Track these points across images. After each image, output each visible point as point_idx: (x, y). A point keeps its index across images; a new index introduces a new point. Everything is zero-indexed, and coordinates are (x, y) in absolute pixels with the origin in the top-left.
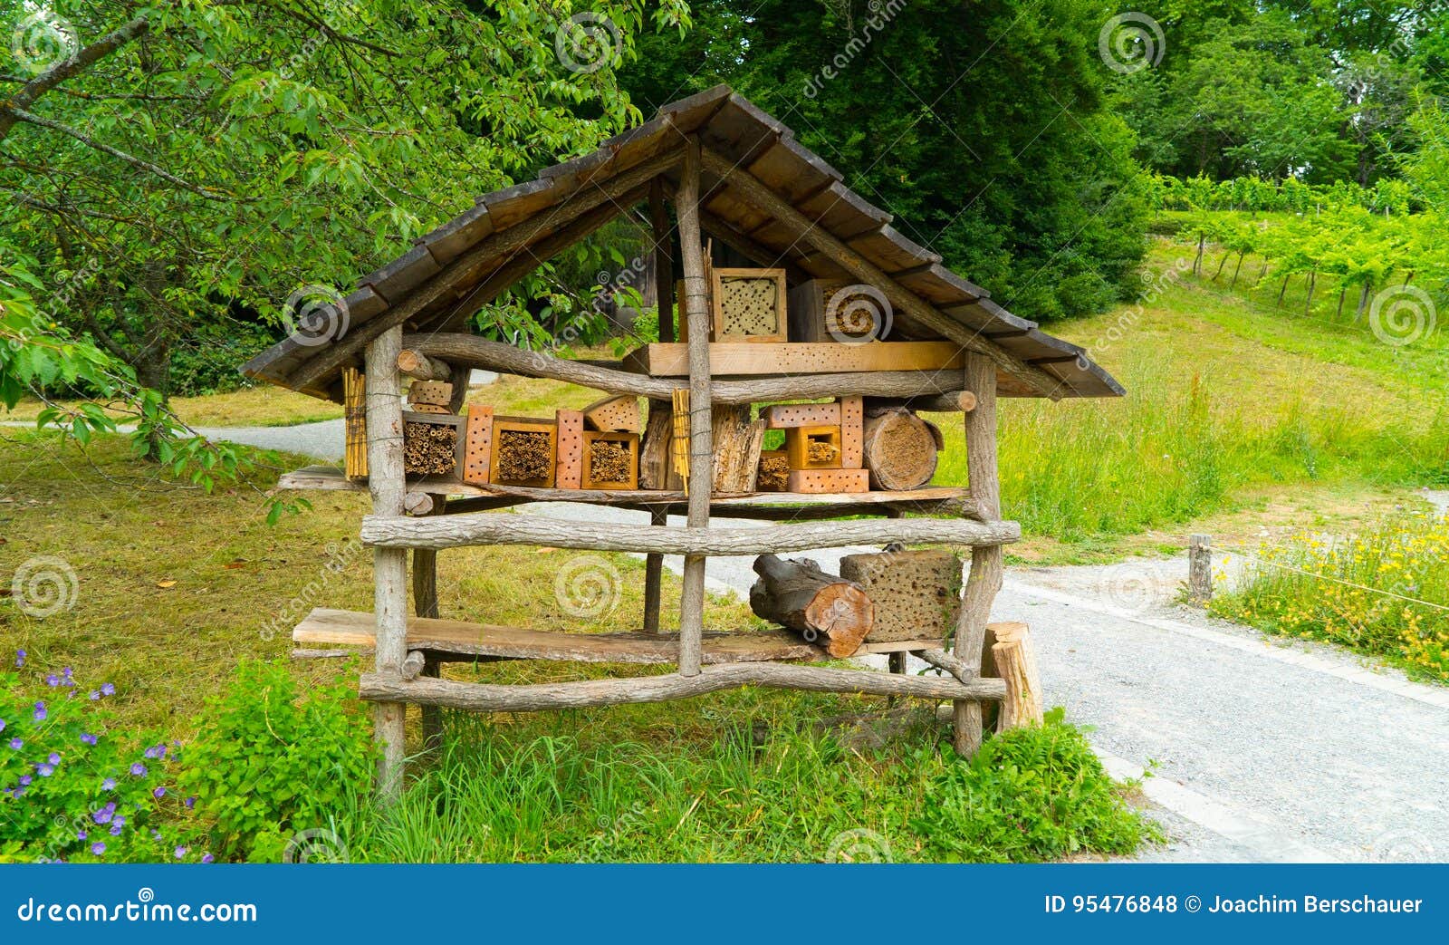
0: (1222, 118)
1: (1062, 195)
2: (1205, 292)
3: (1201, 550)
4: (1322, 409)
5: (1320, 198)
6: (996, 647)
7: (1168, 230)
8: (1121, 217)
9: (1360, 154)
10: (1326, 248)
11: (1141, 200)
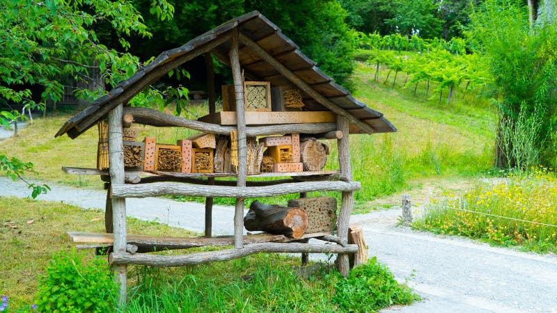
0: (383, 5)
1: (314, 41)
2: (381, 90)
3: (407, 201)
4: (439, 144)
5: (429, 46)
6: (352, 232)
7: (362, 59)
8: (341, 52)
9: (443, 25)
10: (433, 69)
11: (349, 44)
